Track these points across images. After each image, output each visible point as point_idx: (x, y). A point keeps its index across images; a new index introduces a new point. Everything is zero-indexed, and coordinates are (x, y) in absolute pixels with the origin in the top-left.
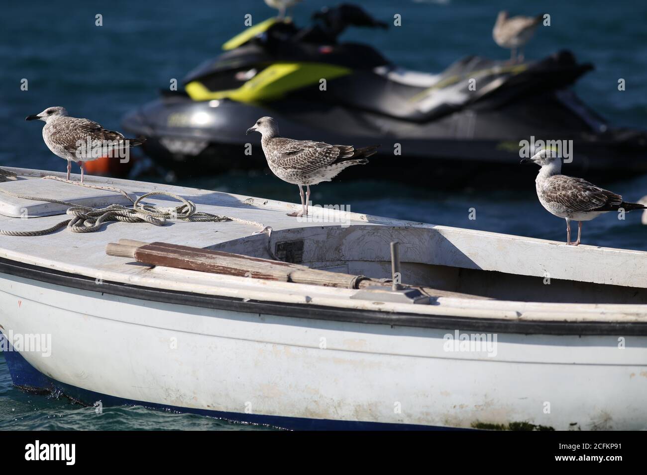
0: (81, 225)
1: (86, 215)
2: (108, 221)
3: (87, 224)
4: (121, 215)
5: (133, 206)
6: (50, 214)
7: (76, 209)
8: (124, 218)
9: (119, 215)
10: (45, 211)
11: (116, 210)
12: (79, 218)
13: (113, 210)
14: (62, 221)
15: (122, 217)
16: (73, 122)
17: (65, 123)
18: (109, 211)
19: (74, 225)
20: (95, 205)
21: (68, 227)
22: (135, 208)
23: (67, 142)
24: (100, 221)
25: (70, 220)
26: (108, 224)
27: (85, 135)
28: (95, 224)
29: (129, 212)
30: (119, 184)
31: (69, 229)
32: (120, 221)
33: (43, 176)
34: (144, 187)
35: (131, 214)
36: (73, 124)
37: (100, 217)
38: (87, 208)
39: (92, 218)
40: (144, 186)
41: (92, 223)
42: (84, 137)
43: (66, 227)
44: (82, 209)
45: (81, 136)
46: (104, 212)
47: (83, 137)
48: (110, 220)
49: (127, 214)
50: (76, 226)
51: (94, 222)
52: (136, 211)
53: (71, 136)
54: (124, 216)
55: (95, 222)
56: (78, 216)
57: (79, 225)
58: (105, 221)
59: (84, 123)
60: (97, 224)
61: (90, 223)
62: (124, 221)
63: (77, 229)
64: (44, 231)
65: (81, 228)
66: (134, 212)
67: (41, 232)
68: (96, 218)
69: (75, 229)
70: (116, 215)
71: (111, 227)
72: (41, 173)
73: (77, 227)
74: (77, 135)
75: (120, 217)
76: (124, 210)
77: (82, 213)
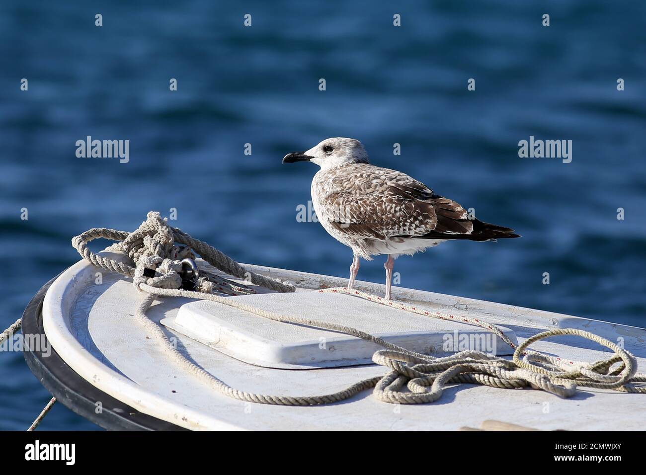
0: (402, 387)
1: (412, 368)
2: (456, 382)
3: (415, 388)
4: (485, 373)
5: (513, 355)
6: (338, 364)
7: (393, 354)
8: (491, 378)
9: (480, 372)
10: (329, 357)
11: (472, 362)
12: (398, 374)
13: (467, 362)
14: (364, 379)
15: (486, 377)
16: (376, 178)
17: (361, 176)
18: (458, 362)
19: (387, 388)
20: (431, 351)
21: (376, 391)
22: (514, 360)
23: (358, 217)
24: (442, 383)
25: (380, 378)
26: (458, 389)
27: (398, 209)
28: (430, 389)
29: (500, 367)
30: (480, 311)
31: (377, 395)
32: (484, 385)
33: (324, 286)
34: (530, 320)
35: (503, 371)
36: (378, 181)
37: (440, 376)
38: (415, 354)
39: (425, 375)
40: (531, 318)
41: (425, 386)
42: (396, 211)
43: (372, 393)
44: (404, 356)
45: (388, 208)
46: (448, 366)
47: (392, 211)
48: (462, 382)
49: (495, 371)
50: (393, 389)
51: (428, 384)
52: (518, 367)
53: (368, 205)
54: (490, 375)
55: (430, 385)
56: (395, 371)
57: (397, 389)
58: (450, 383)
59: (401, 183)
60: (435, 388)
61: (421, 385)
62: (490, 385)
63: (394, 397)
64: (326, 397)
65: (403, 395)
66: (512, 367)
67: (321, 398)
68: (432, 376)
69: (390, 395)
70: (474, 371)
71: (464, 395)
72: (321, 281)
73: (395, 393)
74: (380, 205)
75: (482, 376)
76: (489, 362)
77: (406, 365)
